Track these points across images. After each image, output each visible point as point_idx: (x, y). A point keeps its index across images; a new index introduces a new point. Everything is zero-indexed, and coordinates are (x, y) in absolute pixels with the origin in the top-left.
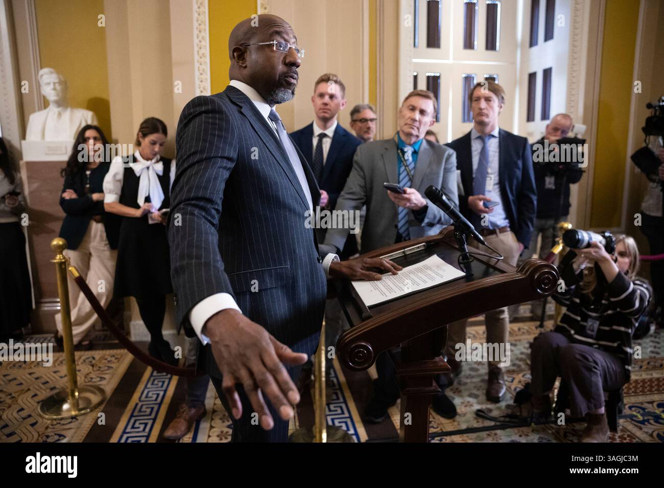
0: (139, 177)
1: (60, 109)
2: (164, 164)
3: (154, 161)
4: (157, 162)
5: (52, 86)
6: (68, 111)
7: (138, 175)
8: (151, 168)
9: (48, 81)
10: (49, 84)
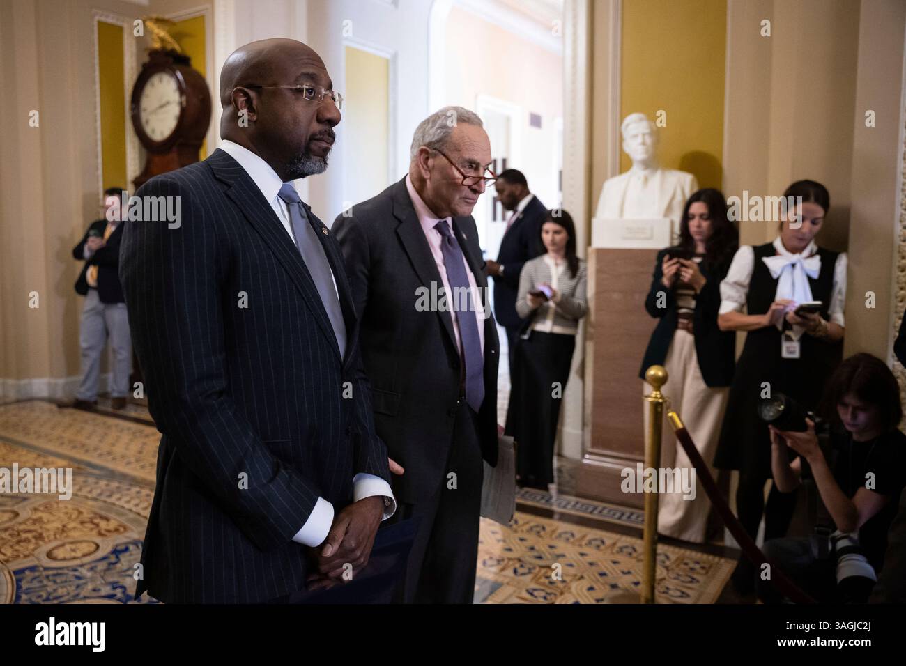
0: (777, 280)
1: (646, 172)
2: (822, 260)
3: (806, 253)
4: (811, 255)
5: (640, 140)
6: (658, 175)
7: (775, 276)
8: (798, 266)
9: (634, 132)
10: (635, 136)
